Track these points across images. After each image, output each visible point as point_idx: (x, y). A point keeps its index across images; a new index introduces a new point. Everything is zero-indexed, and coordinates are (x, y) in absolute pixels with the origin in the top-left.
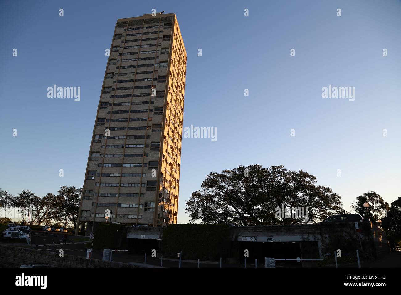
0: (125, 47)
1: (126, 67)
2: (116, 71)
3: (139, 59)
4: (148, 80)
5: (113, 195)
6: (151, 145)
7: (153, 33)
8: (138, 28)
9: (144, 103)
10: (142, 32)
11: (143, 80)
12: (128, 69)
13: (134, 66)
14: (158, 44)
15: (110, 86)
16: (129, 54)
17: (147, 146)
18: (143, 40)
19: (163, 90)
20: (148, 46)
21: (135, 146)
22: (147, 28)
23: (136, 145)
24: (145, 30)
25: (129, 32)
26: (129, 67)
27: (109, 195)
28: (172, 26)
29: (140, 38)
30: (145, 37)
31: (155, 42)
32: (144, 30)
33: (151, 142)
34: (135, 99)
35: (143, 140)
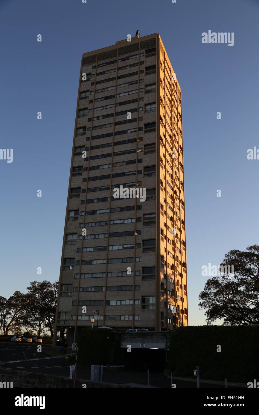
0: (96, 91)
1: (101, 118)
2: (89, 125)
3: (117, 104)
4: (132, 132)
5: (98, 289)
6: (144, 219)
7: (131, 66)
8: (111, 63)
9: (129, 163)
10: (116, 67)
11: (125, 132)
12: (104, 119)
13: (111, 115)
14: (140, 80)
15: (83, 145)
16: (102, 99)
17: (138, 220)
18: (119, 78)
19: (153, 142)
20: (127, 85)
21: (122, 221)
22: (123, 60)
23: (124, 220)
24: (121, 64)
25: (100, 70)
26: (105, 117)
27: (93, 289)
28: (156, 52)
29: (115, 76)
30: (121, 73)
31: (135, 78)
32: (119, 63)
33: (144, 215)
34: (117, 159)
35: (132, 213)
